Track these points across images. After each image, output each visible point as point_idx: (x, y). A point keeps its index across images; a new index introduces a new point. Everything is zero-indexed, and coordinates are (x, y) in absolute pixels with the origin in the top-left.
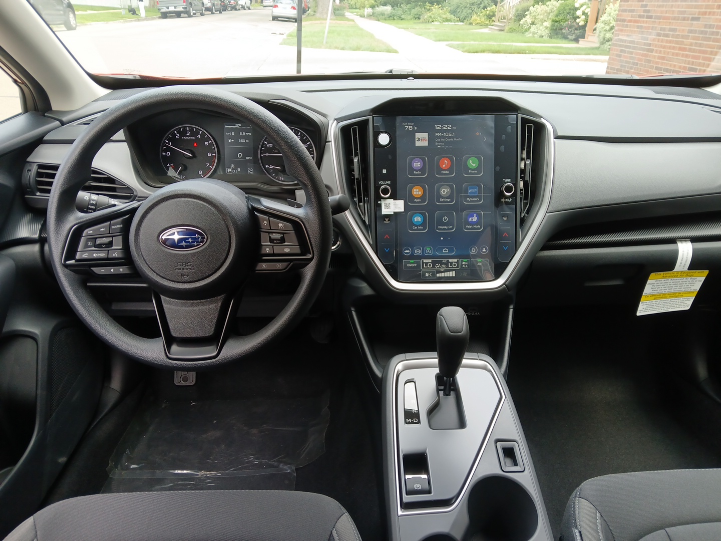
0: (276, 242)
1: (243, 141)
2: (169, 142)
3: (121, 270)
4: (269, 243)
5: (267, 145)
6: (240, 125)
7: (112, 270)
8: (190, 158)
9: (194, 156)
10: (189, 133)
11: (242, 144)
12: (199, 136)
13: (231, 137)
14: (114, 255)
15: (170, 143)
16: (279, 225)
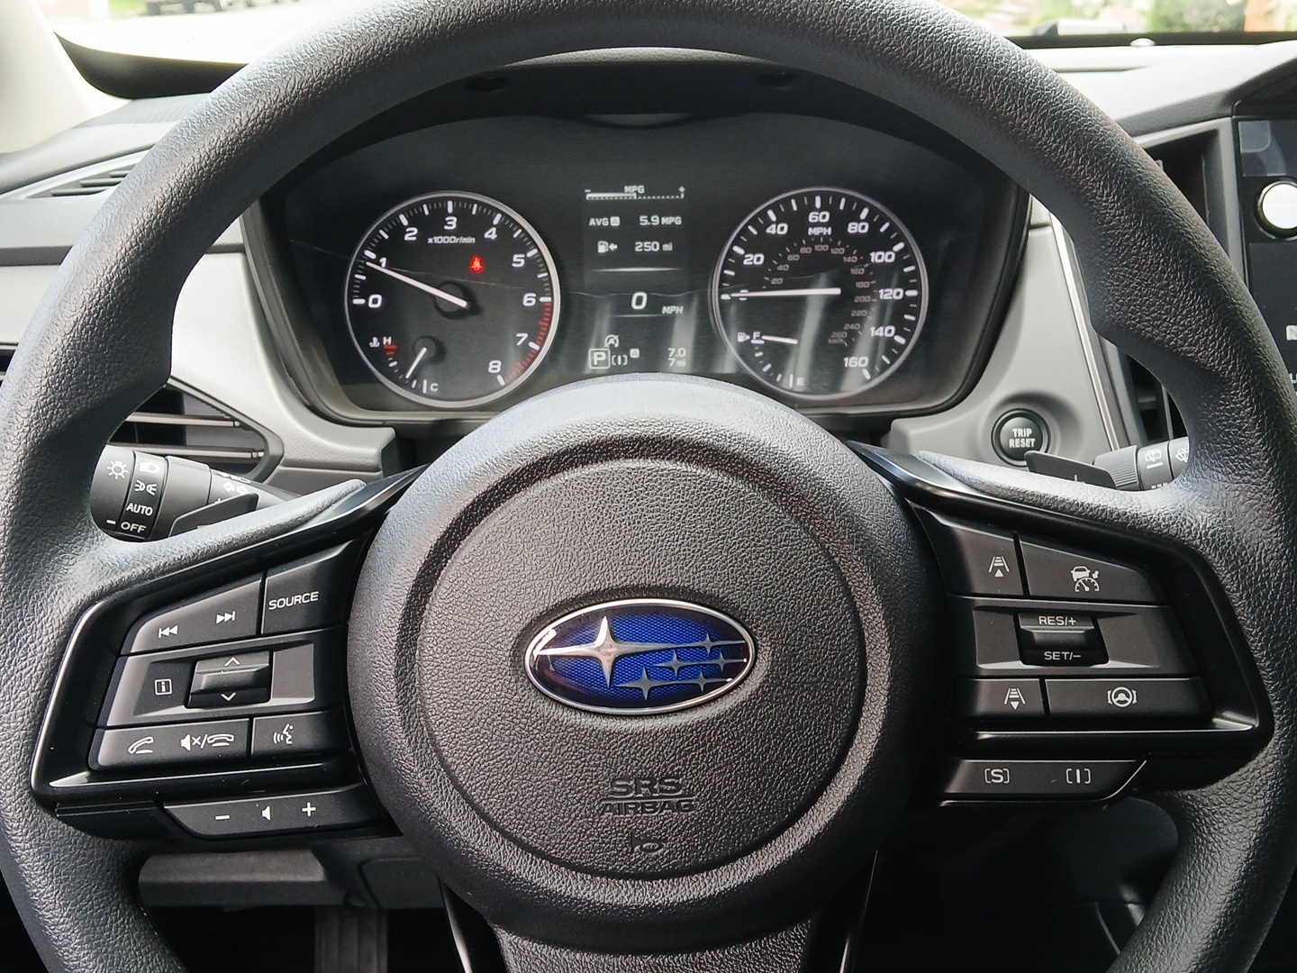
0: (1054, 656)
1: (651, 246)
2: (379, 257)
3: (309, 809)
4: (1018, 665)
5: (743, 258)
6: (641, 189)
7: (266, 813)
8: (459, 314)
9: (474, 309)
10: (452, 223)
11: (647, 259)
12: (491, 234)
13: (607, 233)
14: (277, 738)
15: (383, 260)
16: (1076, 575)
